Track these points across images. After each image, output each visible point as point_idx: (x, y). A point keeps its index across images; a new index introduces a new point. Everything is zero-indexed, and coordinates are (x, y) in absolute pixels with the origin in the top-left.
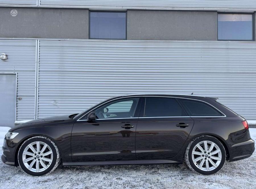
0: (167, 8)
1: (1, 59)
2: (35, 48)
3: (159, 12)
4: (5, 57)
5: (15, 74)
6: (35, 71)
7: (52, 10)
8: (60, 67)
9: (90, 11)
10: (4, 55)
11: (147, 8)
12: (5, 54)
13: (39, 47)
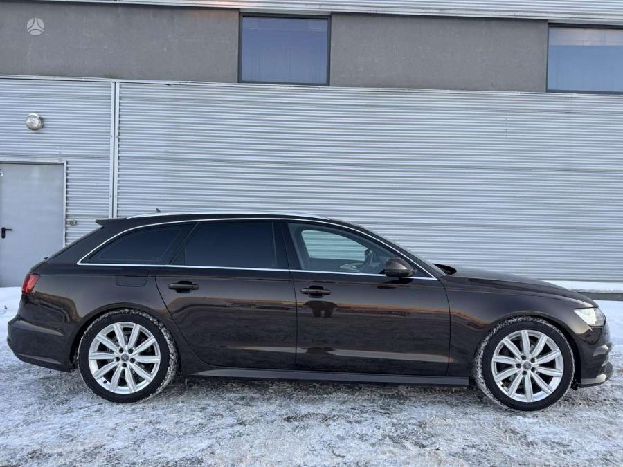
0: (428, 11)
1: (28, 126)
2: (110, 103)
3: (408, 19)
4: (37, 123)
5: (63, 164)
6: (108, 157)
7: (151, 11)
8: (170, 149)
9: (243, 14)
10: (35, 117)
11: (380, 9)
12: (37, 115)
13: (120, 99)
